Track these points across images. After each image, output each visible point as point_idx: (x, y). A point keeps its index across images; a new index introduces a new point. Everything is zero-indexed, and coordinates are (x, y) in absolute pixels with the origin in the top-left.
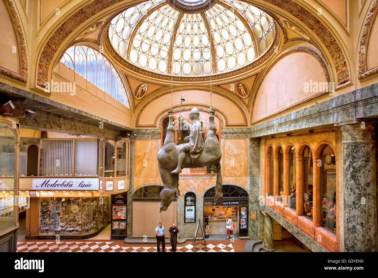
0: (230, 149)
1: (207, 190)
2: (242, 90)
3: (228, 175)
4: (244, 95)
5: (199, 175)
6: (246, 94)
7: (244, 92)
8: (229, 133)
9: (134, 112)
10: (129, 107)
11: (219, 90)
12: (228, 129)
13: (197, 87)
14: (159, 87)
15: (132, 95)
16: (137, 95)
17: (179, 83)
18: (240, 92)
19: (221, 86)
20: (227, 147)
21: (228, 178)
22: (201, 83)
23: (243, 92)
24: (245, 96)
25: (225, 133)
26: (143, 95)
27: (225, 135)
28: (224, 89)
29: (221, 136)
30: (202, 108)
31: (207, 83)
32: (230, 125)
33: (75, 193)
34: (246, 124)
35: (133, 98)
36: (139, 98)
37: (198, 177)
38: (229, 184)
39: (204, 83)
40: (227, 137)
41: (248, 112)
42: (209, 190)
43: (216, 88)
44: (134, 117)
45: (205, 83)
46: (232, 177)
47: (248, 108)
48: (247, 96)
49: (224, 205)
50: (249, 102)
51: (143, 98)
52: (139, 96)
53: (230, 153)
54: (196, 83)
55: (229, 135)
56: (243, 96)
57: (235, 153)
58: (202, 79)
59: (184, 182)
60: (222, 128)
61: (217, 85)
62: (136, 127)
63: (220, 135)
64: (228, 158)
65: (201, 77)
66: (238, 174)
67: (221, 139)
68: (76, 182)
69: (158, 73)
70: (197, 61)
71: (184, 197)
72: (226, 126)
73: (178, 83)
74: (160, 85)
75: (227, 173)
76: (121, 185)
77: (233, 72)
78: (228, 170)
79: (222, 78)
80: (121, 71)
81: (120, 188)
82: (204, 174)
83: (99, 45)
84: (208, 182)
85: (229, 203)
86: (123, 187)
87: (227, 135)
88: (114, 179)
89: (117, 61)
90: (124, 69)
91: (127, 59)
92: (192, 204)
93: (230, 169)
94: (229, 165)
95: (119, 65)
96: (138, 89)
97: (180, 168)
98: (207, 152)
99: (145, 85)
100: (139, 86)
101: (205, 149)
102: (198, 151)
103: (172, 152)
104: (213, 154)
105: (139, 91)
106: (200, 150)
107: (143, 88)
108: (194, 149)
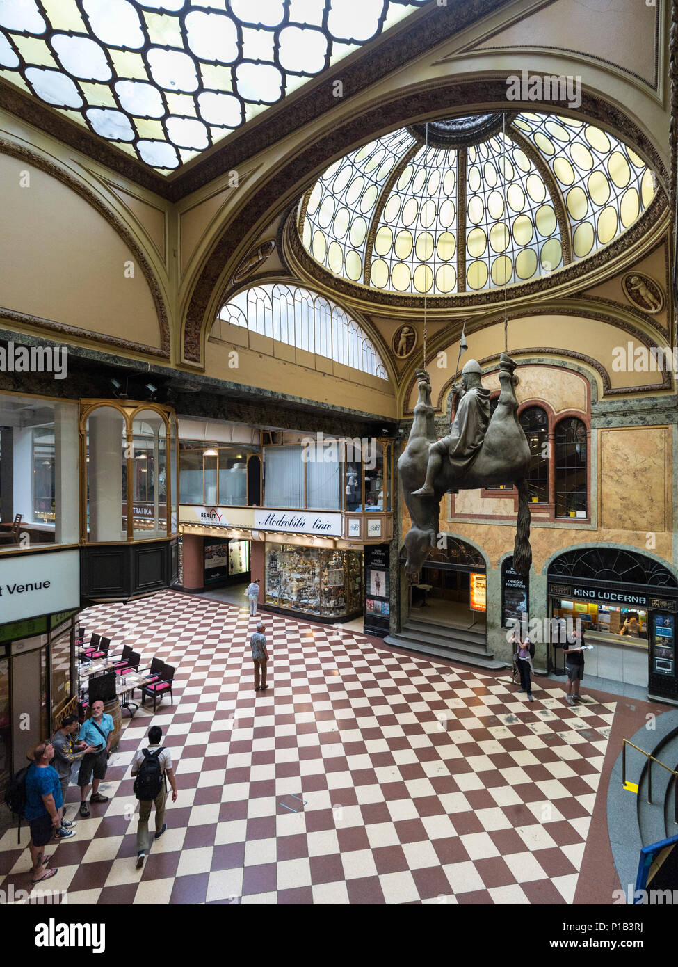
0: (618, 455)
1: (555, 557)
2: (643, 292)
3: (612, 523)
4: (651, 304)
5: (535, 519)
6: (656, 301)
7: (651, 296)
8: (614, 414)
9: (399, 386)
10: (384, 377)
11: (583, 306)
12: (612, 402)
13: (529, 310)
14: (441, 326)
15: (389, 351)
16: (399, 349)
17: (485, 309)
19: (588, 293)
20: (610, 450)
21: (614, 531)
22: (536, 297)
23: (647, 296)
24: (656, 307)
25: (604, 415)
26: (411, 349)
27: (603, 419)
28: (597, 299)
29: (592, 421)
30: (541, 357)
31: (549, 294)
32: (616, 391)
33: (309, 540)
34: (666, 385)
35: (393, 358)
36: (405, 356)
38: (615, 547)
39: (542, 296)
40: (608, 423)
42: (561, 557)
43: (573, 301)
44: (398, 396)
45: (545, 295)
48: (659, 307)
49: (604, 599)
50: (668, 322)
51: (413, 354)
52: (404, 352)
53: (617, 466)
54: (523, 301)
55: (613, 418)
56: (650, 308)
57: (632, 465)
58: (536, 287)
59: (500, 533)
60: (594, 403)
61: (576, 294)
62: (405, 414)
63: (589, 421)
64: (612, 478)
65: (533, 284)
67: (592, 430)
68: (310, 519)
69: (438, 297)
70: (525, 247)
71: (500, 567)
72: (606, 395)
73: (481, 309)
74: (442, 320)
75: (611, 516)
76: (375, 528)
77: (607, 250)
78: (611, 511)
79: (583, 274)
80: (354, 309)
81: (371, 533)
82: (547, 515)
83: (291, 275)
84: (557, 536)
85: (616, 598)
86: (378, 533)
87: (609, 419)
88: (361, 515)
89: (341, 292)
90: (360, 304)
91: (365, 283)
92: (520, 586)
93: (618, 506)
94: (616, 498)
95: (347, 299)
96: (400, 338)
97: (429, 487)
98: (488, 453)
99: (410, 328)
100: (400, 331)
101: (484, 447)
102: (468, 451)
103: (420, 455)
104: (500, 459)
105: (402, 341)
106: (471, 449)
107: (409, 334)
108: (458, 448)
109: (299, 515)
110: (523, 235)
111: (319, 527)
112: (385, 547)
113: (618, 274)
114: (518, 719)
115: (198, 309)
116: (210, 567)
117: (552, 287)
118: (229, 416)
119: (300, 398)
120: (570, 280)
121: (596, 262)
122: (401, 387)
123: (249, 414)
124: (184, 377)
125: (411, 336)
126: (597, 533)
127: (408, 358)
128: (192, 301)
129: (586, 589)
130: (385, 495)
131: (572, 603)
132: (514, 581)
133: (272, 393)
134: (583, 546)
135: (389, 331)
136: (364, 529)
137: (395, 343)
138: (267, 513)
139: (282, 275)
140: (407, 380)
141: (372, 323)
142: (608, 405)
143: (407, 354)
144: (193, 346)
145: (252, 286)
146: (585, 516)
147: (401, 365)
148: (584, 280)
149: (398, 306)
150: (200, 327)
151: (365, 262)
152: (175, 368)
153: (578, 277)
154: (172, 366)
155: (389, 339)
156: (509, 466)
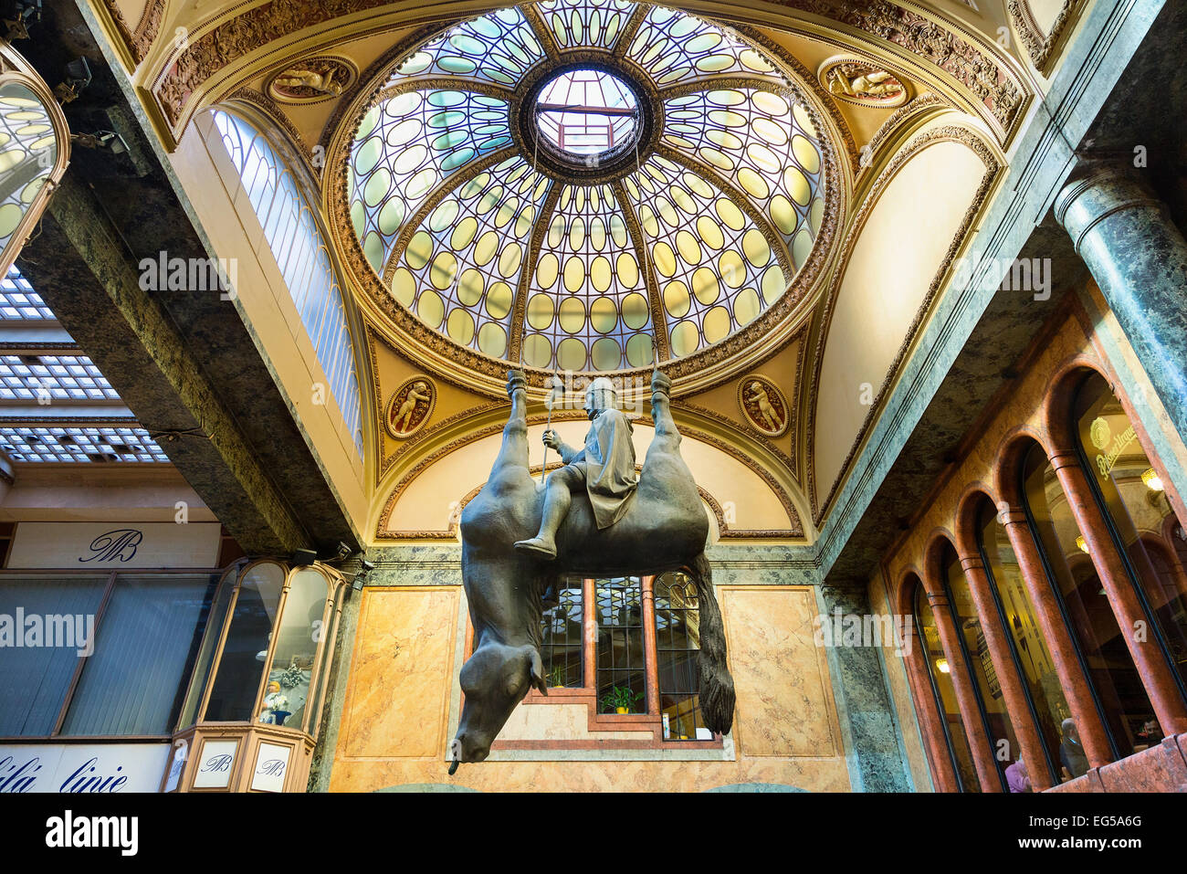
0: (749, 628)
2: (764, 405)
3: (756, 745)
4: (771, 424)
5: (628, 745)
6: (778, 419)
7: (772, 411)
8: (737, 564)
9: (378, 483)
11: (683, 418)
12: (732, 548)
16: (397, 418)
18: (756, 413)
19: (689, 400)
20: (740, 620)
21: (761, 762)
23: (767, 411)
24: (778, 428)
25: (726, 566)
28: (702, 410)
32: (736, 533)
34: (798, 531)
36: (404, 434)
37: (626, 752)
40: (732, 578)
41: (800, 483)
44: (372, 501)
46: (777, 754)
47: (794, 470)
48: (783, 426)
50: (793, 447)
51: (417, 434)
53: (753, 647)
55: (737, 572)
56: (769, 428)
57: (771, 643)
59: (560, 778)
62: (378, 537)
64: (746, 664)
66: (801, 741)
70: (604, 335)
72: (723, 537)
75: (754, 733)
78: (753, 723)
79: (690, 373)
82: (649, 736)
84: (669, 779)
87: (731, 572)
93: (761, 714)
94: (757, 699)
96: (405, 401)
97: (551, 538)
99: (428, 387)
100: (408, 388)
105: (408, 404)
107: (422, 397)
122: (381, 486)
125: (425, 401)
126: (736, 766)
140: (397, 473)
142: (727, 551)
147: (391, 448)
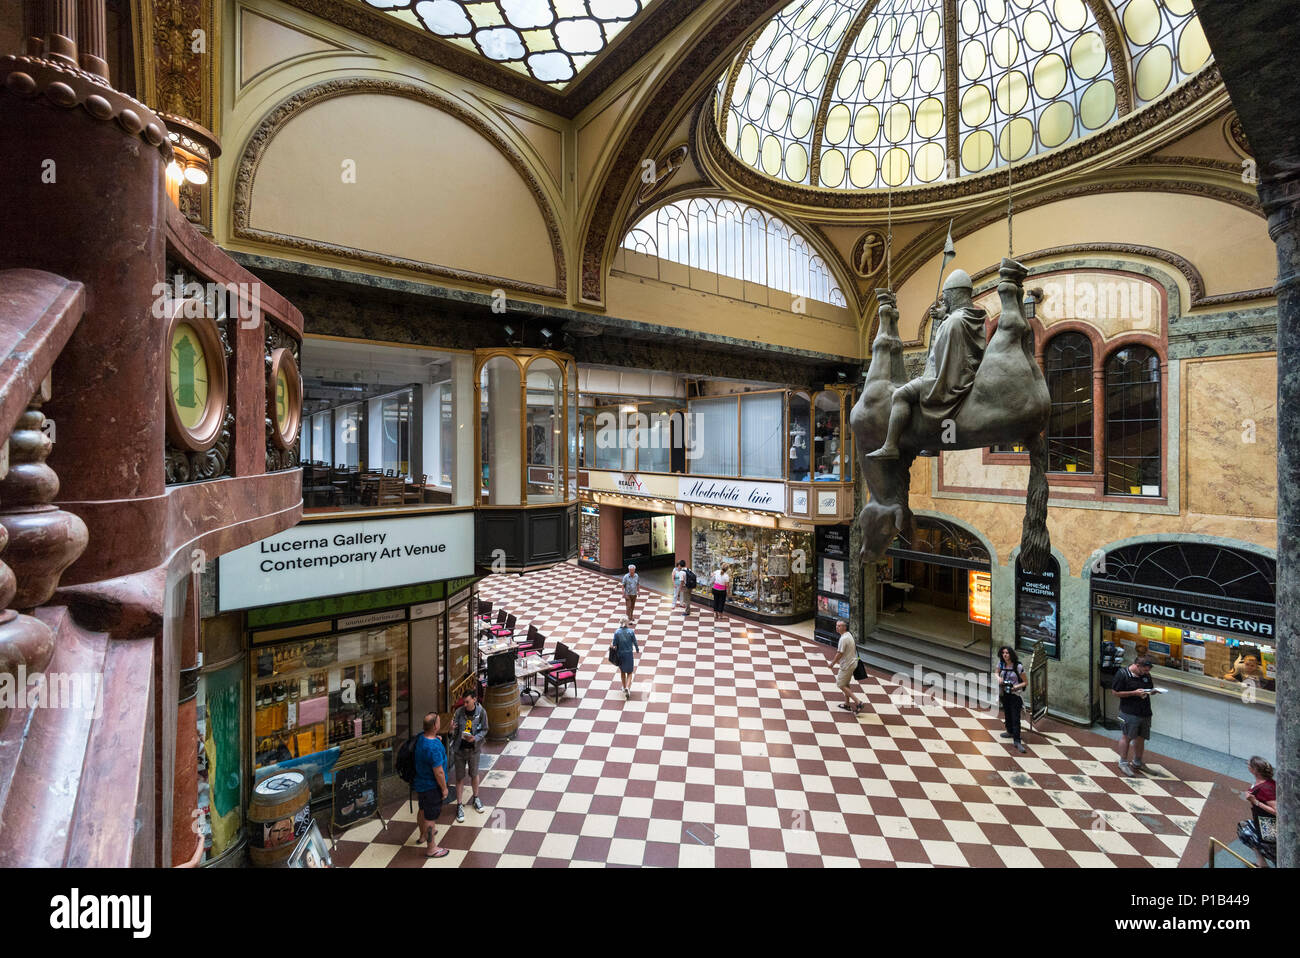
3: (1207, 505)
5: (1069, 496)
8: (1210, 335)
9: (862, 315)
10: (842, 303)
11: (1153, 174)
13: (1060, 191)
14: (923, 228)
15: (848, 270)
16: (862, 265)
17: (989, 197)
20: (1204, 392)
21: (1209, 518)
22: (1071, 171)
25: (1192, 337)
26: (879, 263)
27: (1190, 345)
28: (1180, 161)
29: (1171, 349)
30: (1081, 258)
31: (1093, 163)
32: (1215, 299)
33: (744, 515)
35: (853, 279)
36: (871, 274)
37: (1068, 502)
38: (1213, 542)
39: (1082, 167)
40: (1202, 349)
43: (1138, 168)
44: (861, 328)
45: (1088, 165)
46: (1231, 512)
49: (1191, 622)
51: (881, 271)
52: (870, 268)
53: (1220, 417)
54: (1050, 179)
55: (1210, 343)
57: (1244, 413)
59: (1013, 514)
60: (1174, 320)
61: (1140, 158)
63: (1165, 348)
65: (1066, 152)
67: (1171, 363)
68: (744, 489)
69: (916, 189)
70: (1054, 100)
71: (1013, 563)
72: (1194, 307)
73: (984, 199)
74: (924, 221)
75: (1205, 495)
76: (829, 503)
77: (1195, 81)
78: (1205, 486)
79: (1152, 126)
80: (797, 218)
81: (823, 510)
82: (1092, 491)
83: (712, 185)
84: (1108, 523)
85: (1215, 621)
86: (832, 510)
87: (1201, 343)
88: (808, 486)
89: (780, 199)
90: (805, 211)
91: (811, 183)
92: (1045, 593)
93: (1218, 478)
94: (1213, 465)
95: (787, 207)
96: (862, 251)
97: (892, 447)
98: (979, 400)
99: (877, 235)
100: (862, 241)
101: (974, 391)
102: (949, 397)
103: (879, 404)
104: (998, 406)
105: (866, 254)
106: (952, 393)
107: (875, 244)
108: (934, 393)
109: (732, 484)
110: (1050, 83)
111: (756, 500)
112: (843, 529)
113: (1217, 116)
114: (1034, 782)
115: (597, 239)
116: (630, 544)
117: (1098, 153)
118: (637, 362)
119: (724, 337)
120: (1129, 138)
121: (1174, 104)
122: (865, 316)
123: (661, 359)
124: (582, 318)
125: (878, 246)
126: (1179, 519)
127: (873, 276)
128: (590, 231)
129: (1159, 604)
130: (842, 460)
131: (1136, 624)
132: (1035, 585)
133: (687, 332)
134: (1154, 539)
135: (846, 243)
136: (813, 504)
137: (855, 259)
138: (692, 482)
139: (700, 187)
141: (823, 235)
142: (1199, 322)
143: (872, 271)
144: (592, 283)
145: (664, 205)
146: (1157, 494)
147: (864, 287)
148: (1153, 134)
149: (858, 208)
150: (601, 259)
151: (812, 156)
152: (573, 309)
153: (1144, 131)
154: (568, 307)
155: (847, 253)
156: (1013, 417)
